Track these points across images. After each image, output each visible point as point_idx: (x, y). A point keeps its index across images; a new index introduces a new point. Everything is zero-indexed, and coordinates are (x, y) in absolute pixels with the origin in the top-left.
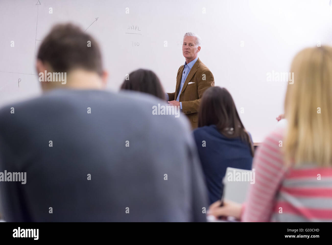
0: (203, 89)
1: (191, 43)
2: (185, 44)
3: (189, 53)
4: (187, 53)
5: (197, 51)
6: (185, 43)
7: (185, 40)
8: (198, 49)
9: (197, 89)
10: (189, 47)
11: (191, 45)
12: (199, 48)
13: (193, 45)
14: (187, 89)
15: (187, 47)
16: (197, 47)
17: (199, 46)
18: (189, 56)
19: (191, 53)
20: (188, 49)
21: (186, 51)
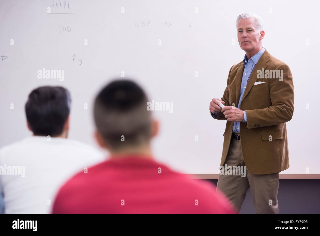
0: (280, 91)
1: (249, 28)
2: (240, 31)
3: (249, 43)
4: (246, 43)
5: (260, 38)
6: (241, 29)
7: (239, 24)
8: (261, 34)
9: (270, 92)
10: (248, 34)
11: (250, 31)
12: (263, 33)
13: (252, 29)
14: (252, 91)
15: (245, 34)
16: (259, 32)
17: (262, 30)
18: (249, 47)
19: (253, 43)
20: (246, 37)
21: (243, 40)
